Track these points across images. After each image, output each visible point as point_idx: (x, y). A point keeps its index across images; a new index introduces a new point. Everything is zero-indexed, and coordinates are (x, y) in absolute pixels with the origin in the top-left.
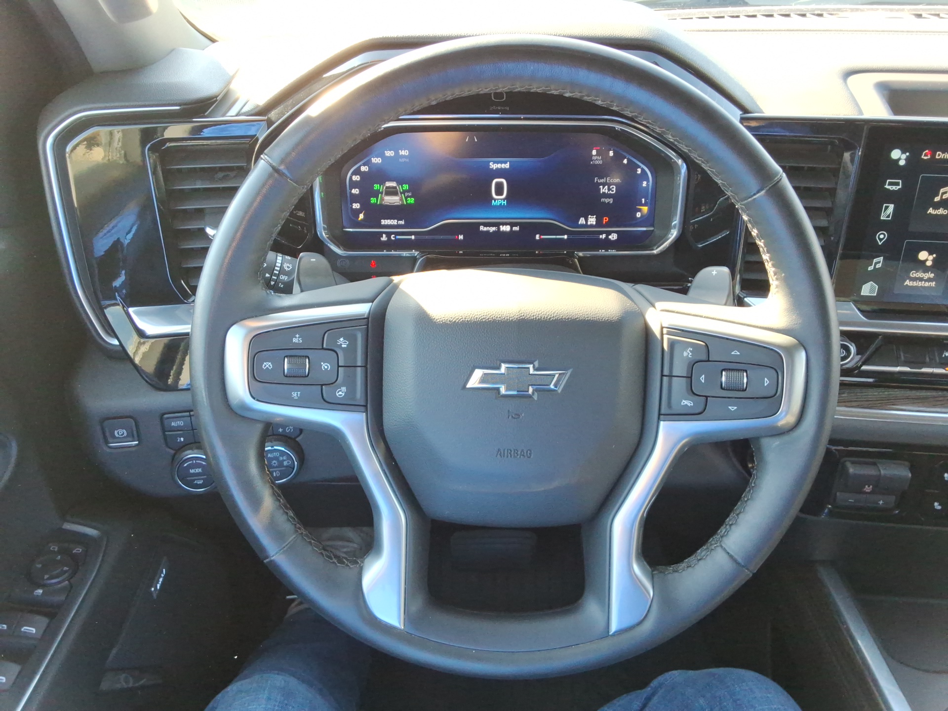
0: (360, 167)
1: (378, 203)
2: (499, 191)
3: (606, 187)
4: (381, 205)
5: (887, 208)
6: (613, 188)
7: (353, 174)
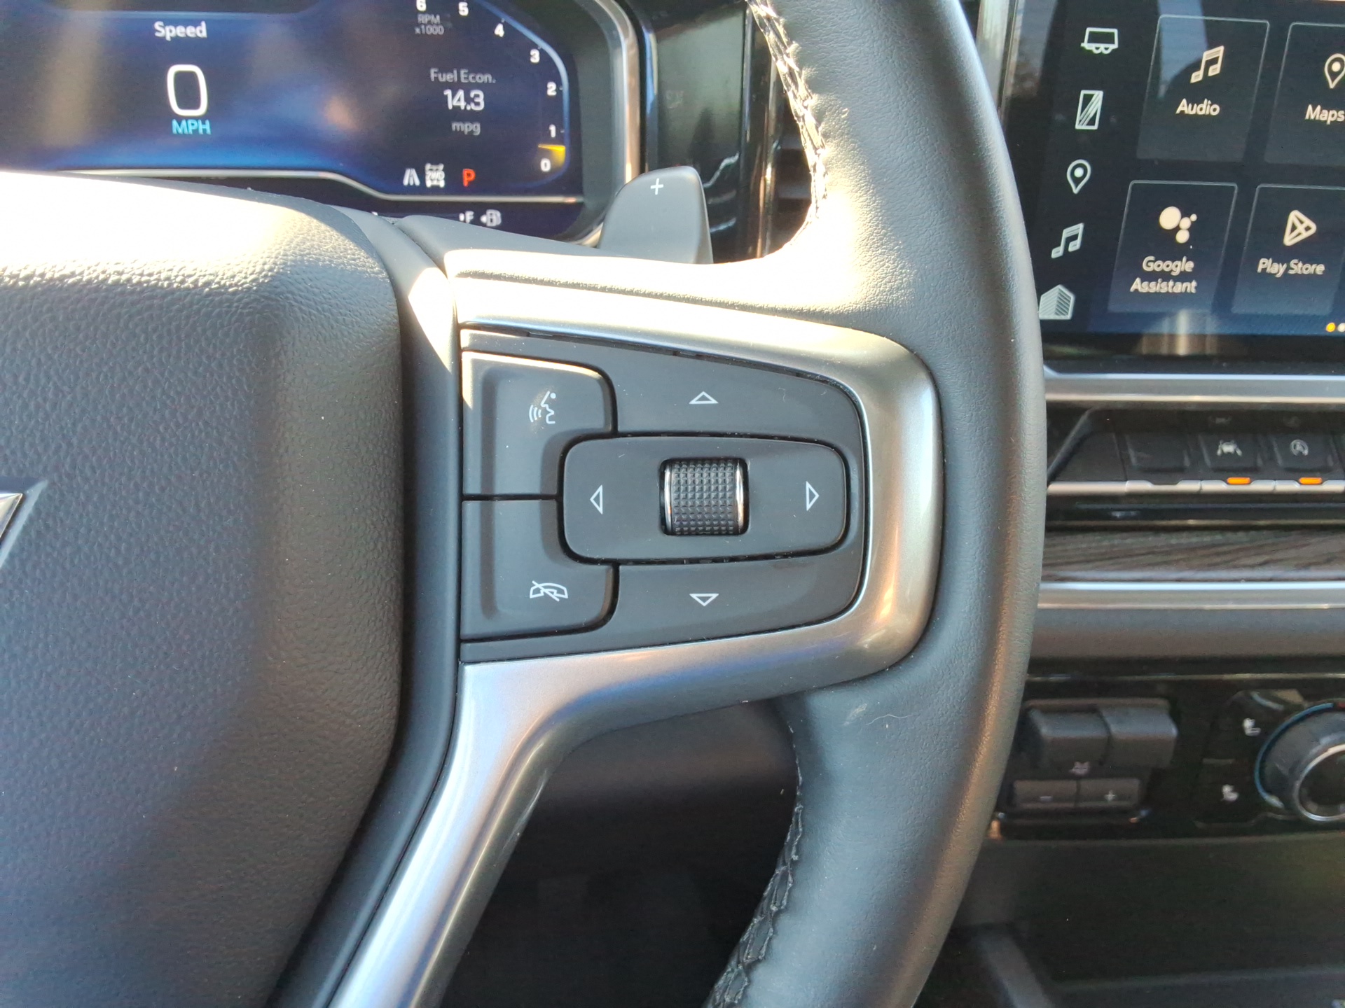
2: (188, 95)
3: (461, 93)
5: (1088, 99)
6: (477, 96)
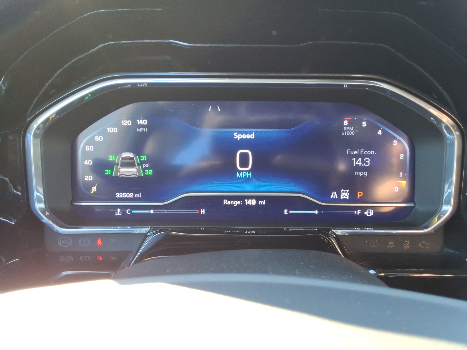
0: (93, 138)
1: (113, 175)
2: (244, 163)
3: (360, 159)
4: (116, 177)
6: (367, 160)
7: (86, 144)
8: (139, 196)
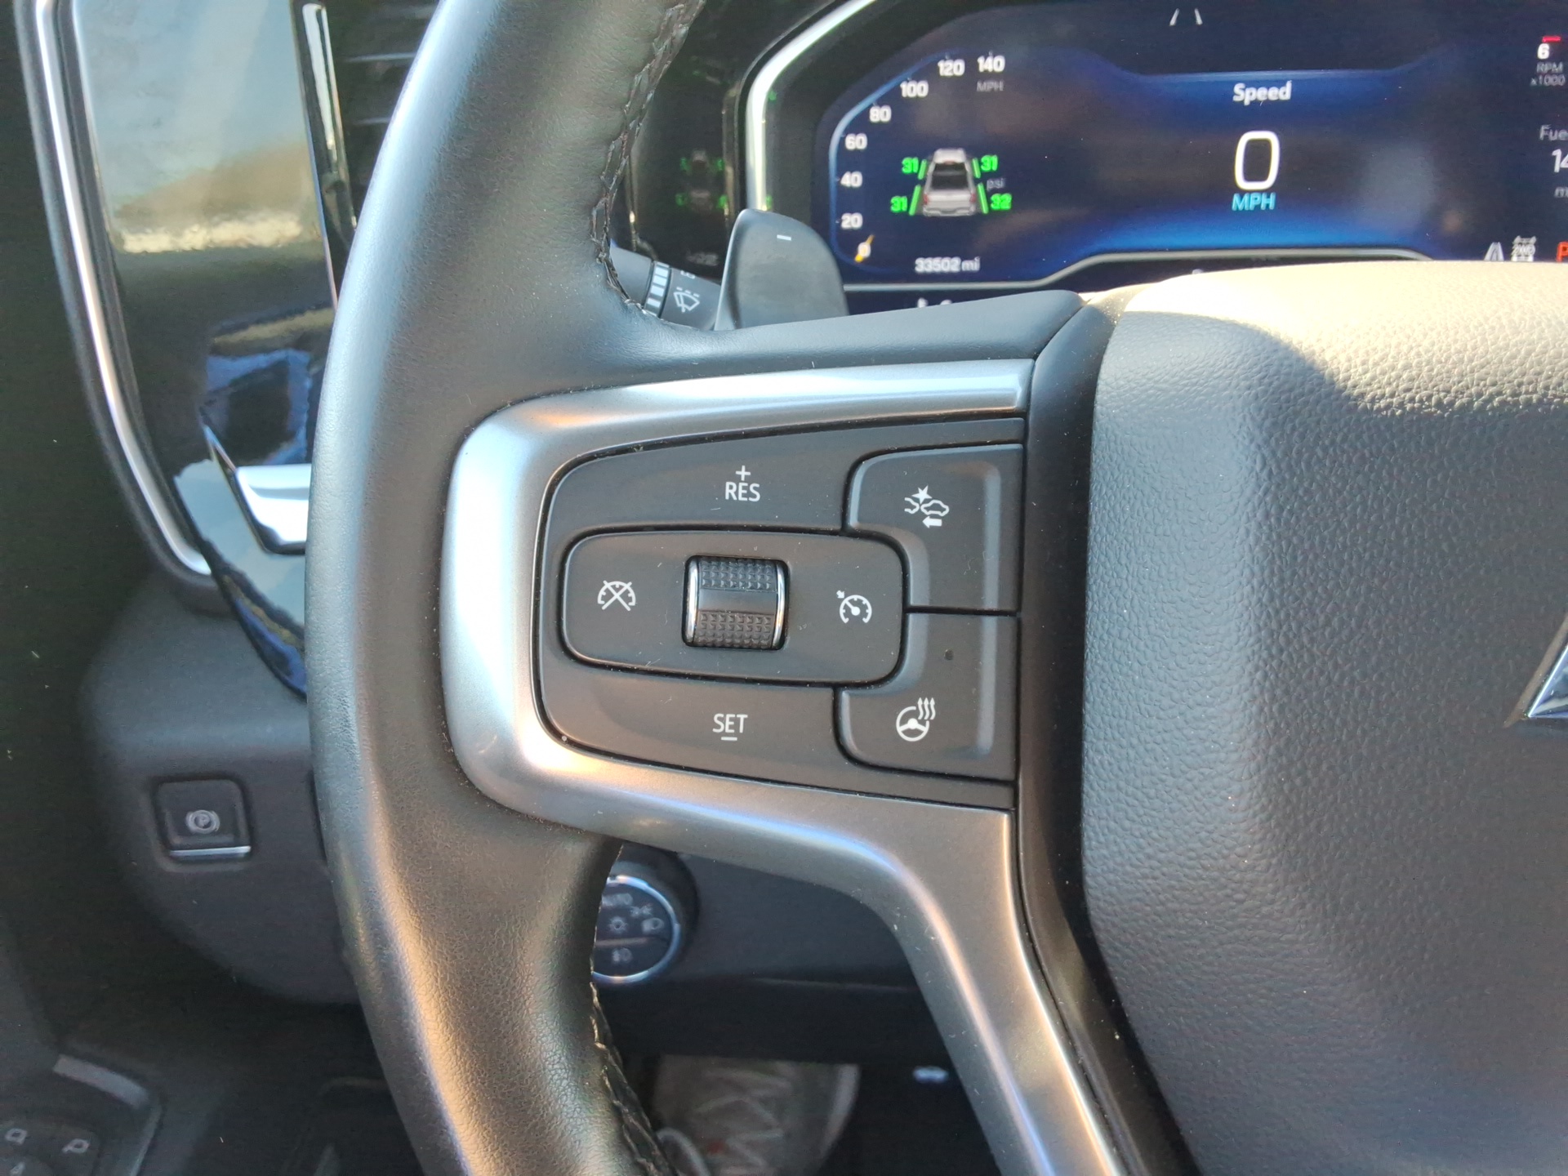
0: (866, 113)
1: (912, 212)
2: (1257, 169)
4: (920, 217)
7: (847, 131)
8: (973, 265)
